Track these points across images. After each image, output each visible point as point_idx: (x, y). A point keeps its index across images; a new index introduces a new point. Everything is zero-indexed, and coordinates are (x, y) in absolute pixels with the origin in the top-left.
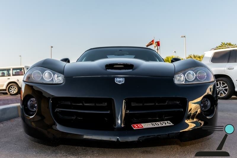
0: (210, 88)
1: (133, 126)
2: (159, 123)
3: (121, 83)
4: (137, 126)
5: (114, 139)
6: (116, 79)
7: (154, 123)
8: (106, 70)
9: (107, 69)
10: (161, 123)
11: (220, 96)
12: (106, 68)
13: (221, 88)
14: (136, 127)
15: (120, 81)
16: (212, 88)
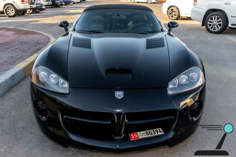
1: (131, 135)
2: (152, 131)
11: (213, 31)
13: (215, 23)
15: (120, 95)
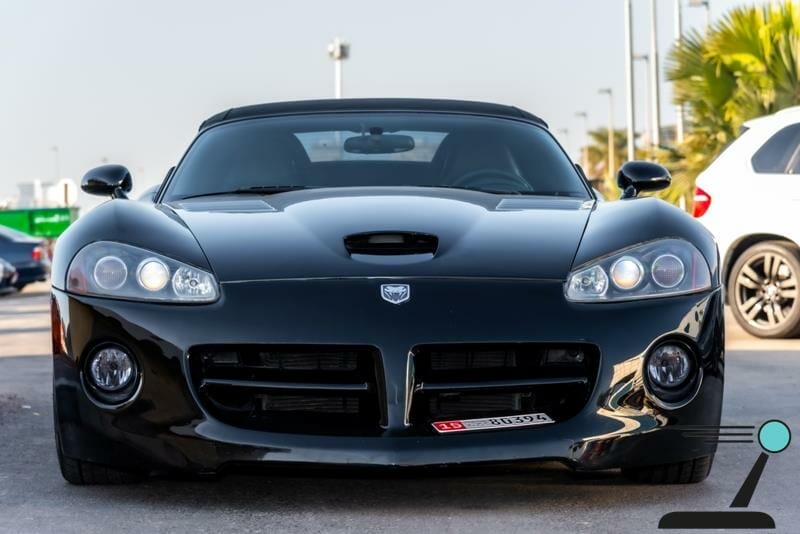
0: (696, 314)
1: (437, 425)
2: (512, 418)
3: (399, 302)
4: (448, 425)
5: (382, 459)
6: (384, 287)
7: (498, 419)
8: (349, 257)
9: (350, 252)
10: (518, 418)
12: (348, 250)
14: (444, 428)
15: (397, 294)
16: (701, 313)
